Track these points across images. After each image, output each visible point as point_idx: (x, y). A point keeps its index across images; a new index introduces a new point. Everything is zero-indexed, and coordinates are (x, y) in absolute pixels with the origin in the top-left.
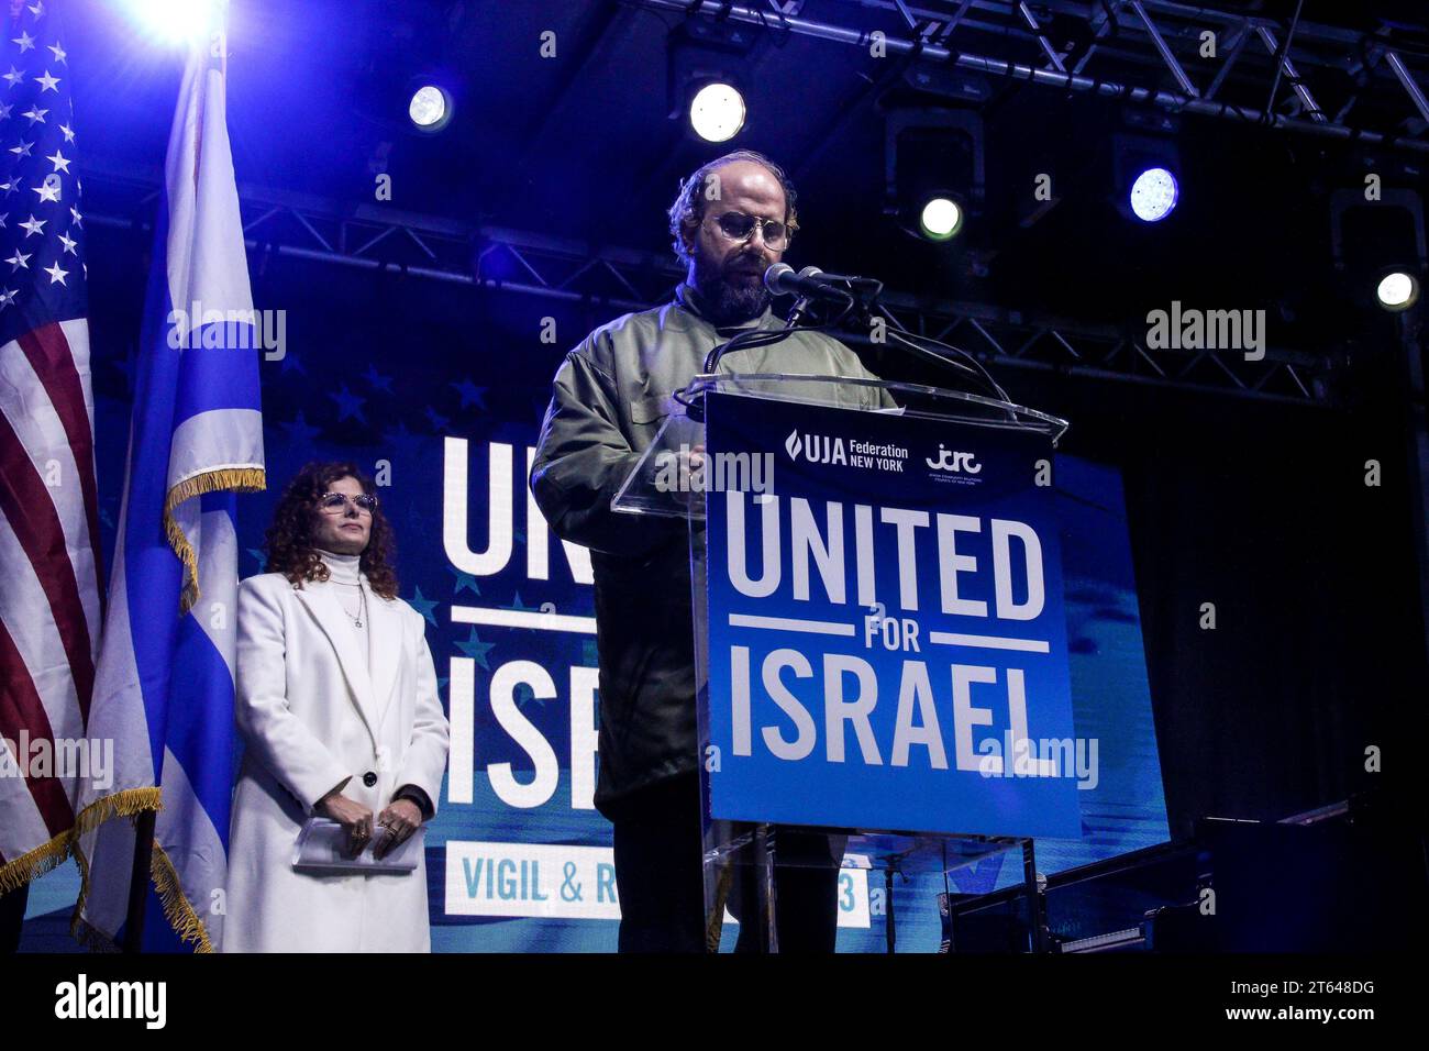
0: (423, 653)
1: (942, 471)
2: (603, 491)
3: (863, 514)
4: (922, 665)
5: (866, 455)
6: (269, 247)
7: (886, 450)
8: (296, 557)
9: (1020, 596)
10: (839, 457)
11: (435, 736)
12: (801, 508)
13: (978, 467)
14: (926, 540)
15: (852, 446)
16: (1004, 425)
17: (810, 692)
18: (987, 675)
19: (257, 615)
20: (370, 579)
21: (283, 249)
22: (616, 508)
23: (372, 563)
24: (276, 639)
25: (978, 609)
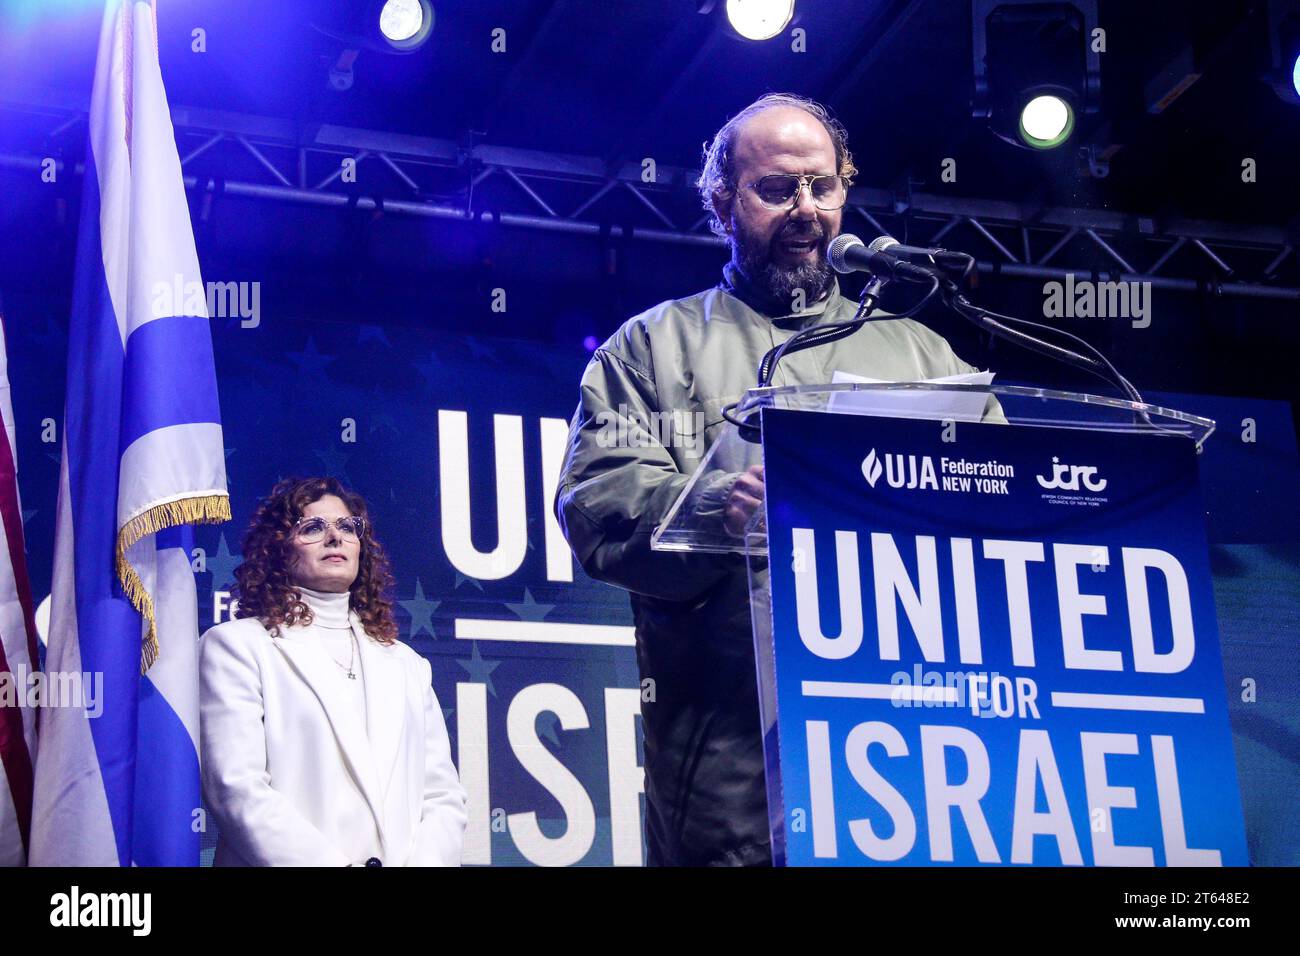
0: (430, 707)
1: (1058, 491)
2: (641, 523)
3: (962, 548)
4: (1044, 734)
5: (961, 475)
6: (211, 184)
7: (987, 468)
8: (271, 598)
9: (1163, 641)
10: (929, 480)
11: (450, 808)
12: (884, 545)
13: (1102, 484)
14: (1041, 577)
15: (944, 465)
16: (1132, 429)
17: (906, 774)
18: (1126, 744)
19: (227, 671)
20: (363, 621)
21: (231, 186)
22: (658, 545)
23: (364, 600)
24: (251, 700)
25: (1111, 661)
